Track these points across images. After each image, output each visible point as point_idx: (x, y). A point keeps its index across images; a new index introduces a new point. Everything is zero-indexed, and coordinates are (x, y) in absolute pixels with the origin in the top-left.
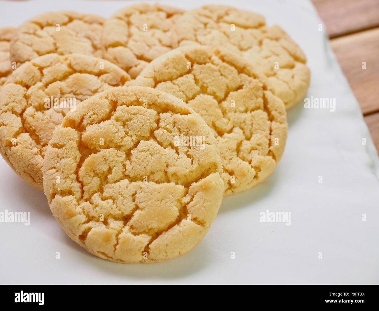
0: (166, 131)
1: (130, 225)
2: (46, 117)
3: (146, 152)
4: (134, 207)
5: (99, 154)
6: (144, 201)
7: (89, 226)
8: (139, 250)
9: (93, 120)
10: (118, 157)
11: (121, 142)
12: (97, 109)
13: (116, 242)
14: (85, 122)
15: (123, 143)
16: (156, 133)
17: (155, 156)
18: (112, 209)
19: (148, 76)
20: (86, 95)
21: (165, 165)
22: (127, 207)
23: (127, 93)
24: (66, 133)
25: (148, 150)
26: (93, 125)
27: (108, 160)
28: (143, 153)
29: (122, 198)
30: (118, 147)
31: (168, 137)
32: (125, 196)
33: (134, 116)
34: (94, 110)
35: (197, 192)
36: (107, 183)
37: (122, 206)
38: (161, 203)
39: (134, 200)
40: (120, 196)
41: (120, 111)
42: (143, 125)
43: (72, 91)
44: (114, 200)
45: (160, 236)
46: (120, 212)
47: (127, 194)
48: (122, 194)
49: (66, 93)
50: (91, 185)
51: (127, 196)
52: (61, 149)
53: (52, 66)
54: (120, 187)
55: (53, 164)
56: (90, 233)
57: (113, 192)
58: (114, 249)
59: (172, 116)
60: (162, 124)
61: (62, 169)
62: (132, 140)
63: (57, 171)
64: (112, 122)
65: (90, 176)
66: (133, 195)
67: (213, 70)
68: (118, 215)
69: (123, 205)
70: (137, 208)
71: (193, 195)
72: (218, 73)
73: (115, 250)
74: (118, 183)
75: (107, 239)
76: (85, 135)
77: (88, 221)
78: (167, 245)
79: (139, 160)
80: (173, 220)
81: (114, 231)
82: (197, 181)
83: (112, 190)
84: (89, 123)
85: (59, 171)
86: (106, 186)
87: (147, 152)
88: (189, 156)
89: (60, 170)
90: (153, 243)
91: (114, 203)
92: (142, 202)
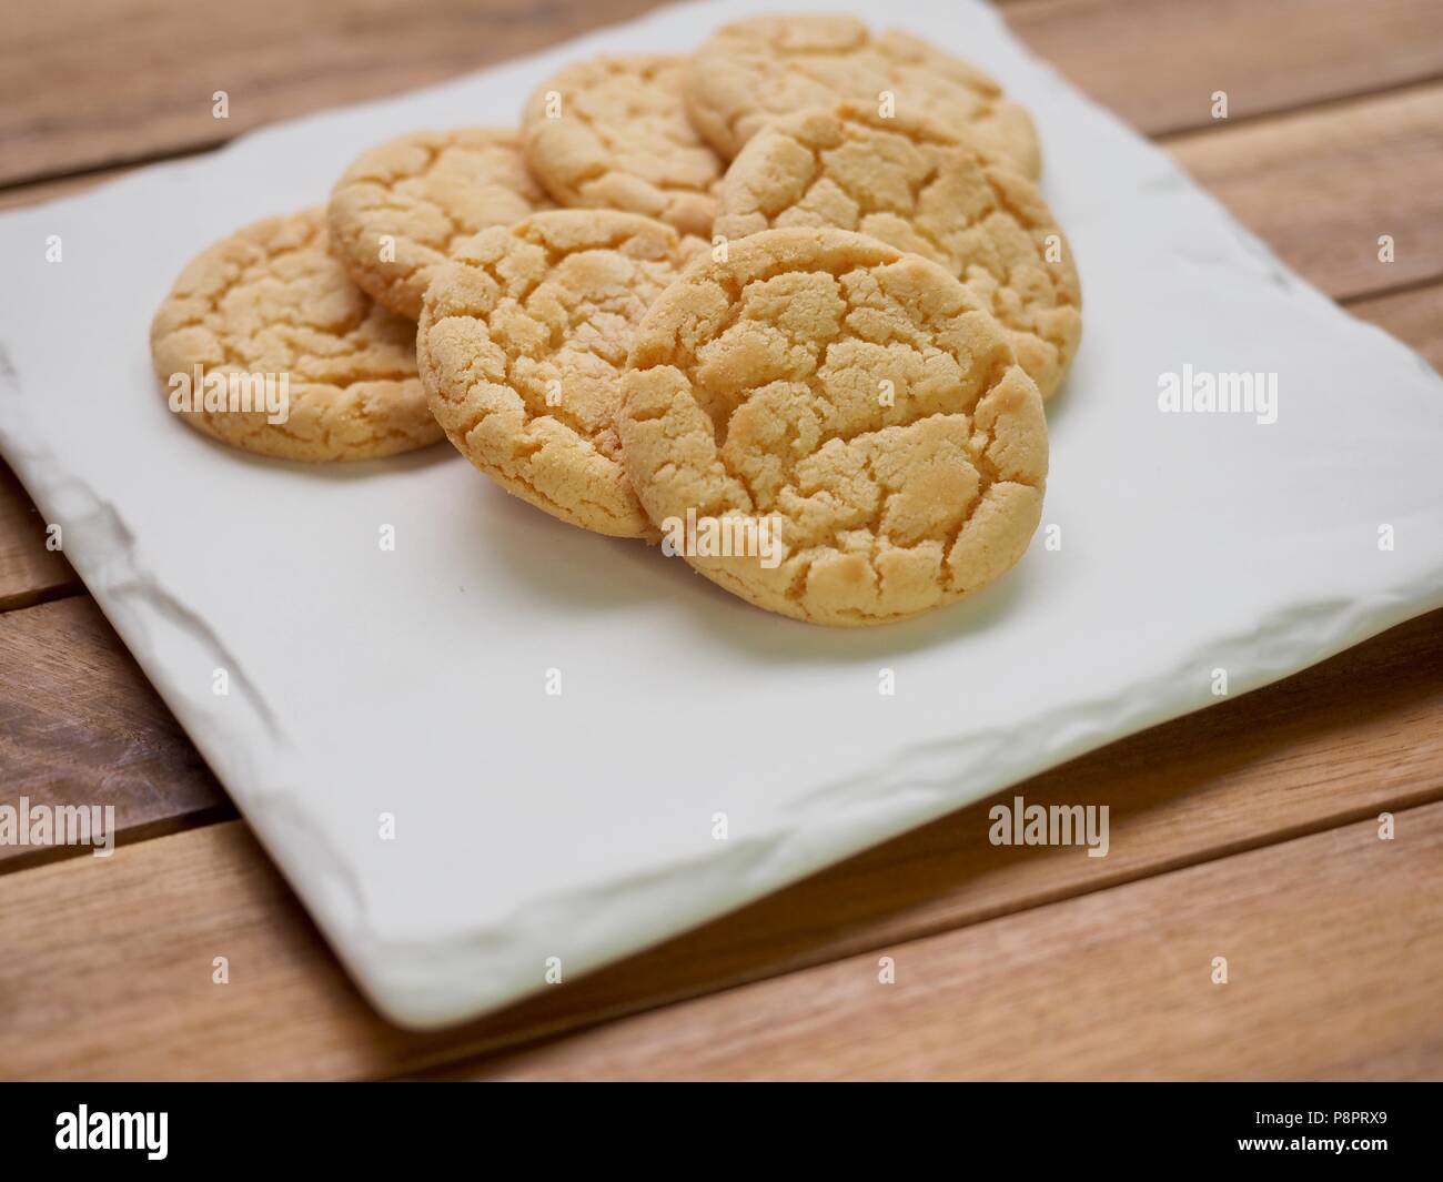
0: (872, 311)
1: (888, 531)
2: (566, 368)
3: (851, 367)
4: (878, 490)
5: (752, 402)
6: (896, 471)
7: (803, 560)
8: (931, 577)
9: (704, 335)
10: (796, 395)
11: (789, 361)
12: (702, 307)
13: (875, 576)
14: (688, 342)
15: (793, 362)
16: (851, 318)
17: (876, 368)
18: (835, 509)
19: (747, 209)
20: (618, 296)
21: (905, 382)
22: (866, 494)
23: (748, 254)
24: (657, 380)
25: (854, 362)
26: (708, 345)
27: (778, 408)
28: (845, 370)
29: (845, 480)
30: (787, 376)
31: (882, 321)
32: (850, 472)
33: (788, 297)
34: (695, 310)
35: (996, 418)
36: (796, 459)
37: (854, 497)
38: (932, 464)
39: (872, 477)
40: (839, 476)
41: (755, 294)
42: (819, 311)
43: (585, 298)
44: (828, 489)
45: (961, 534)
46: (855, 510)
47: (853, 468)
48: (841, 473)
49: (575, 306)
50: (765, 473)
51: (855, 472)
52: (665, 418)
53: (509, 255)
54: (830, 457)
55: (662, 454)
56: (811, 575)
57: (821, 473)
58: (876, 592)
59: (869, 273)
60: (856, 297)
61: (688, 459)
62: (809, 351)
63: (678, 467)
64: (750, 324)
65: (754, 456)
66: (866, 466)
67: (864, 155)
68: (854, 516)
69: (855, 493)
70: (885, 492)
71: (988, 426)
72: (876, 159)
73: (881, 592)
74: (820, 452)
75: (853, 574)
76: (701, 372)
77: (793, 553)
78: (985, 547)
79: (845, 389)
80: (973, 491)
81: (861, 553)
82: (982, 393)
83: (816, 469)
84: (697, 344)
85: (683, 465)
86: (797, 466)
87: (855, 366)
88: (944, 348)
89: (684, 462)
90: (953, 552)
91: (833, 495)
92: (892, 475)
